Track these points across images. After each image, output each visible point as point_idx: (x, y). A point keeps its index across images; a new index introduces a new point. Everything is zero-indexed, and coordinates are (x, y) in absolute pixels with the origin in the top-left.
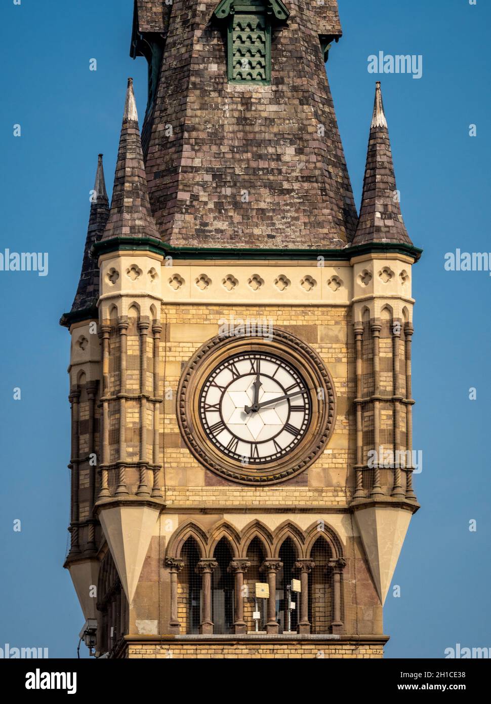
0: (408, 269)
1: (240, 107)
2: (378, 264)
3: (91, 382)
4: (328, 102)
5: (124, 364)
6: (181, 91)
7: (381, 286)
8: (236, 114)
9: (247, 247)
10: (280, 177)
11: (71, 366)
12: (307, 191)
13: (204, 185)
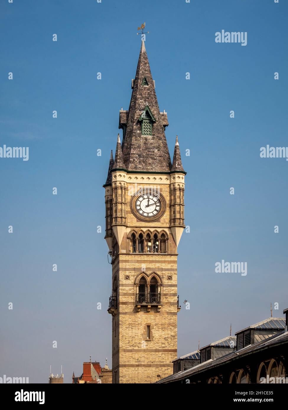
0: (184, 176)
1: (144, 140)
2: (177, 175)
3: (110, 200)
4: (165, 140)
5: (118, 196)
6: (131, 137)
7: (177, 180)
8: (144, 142)
9: (146, 171)
10: (154, 156)
11: (105, 196)
12: (160, 159)
13: (136, 157)
